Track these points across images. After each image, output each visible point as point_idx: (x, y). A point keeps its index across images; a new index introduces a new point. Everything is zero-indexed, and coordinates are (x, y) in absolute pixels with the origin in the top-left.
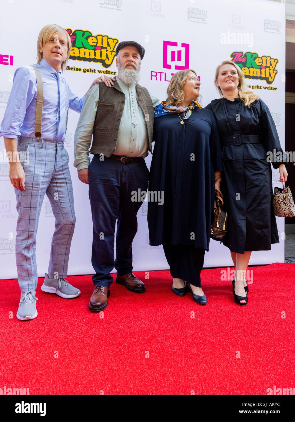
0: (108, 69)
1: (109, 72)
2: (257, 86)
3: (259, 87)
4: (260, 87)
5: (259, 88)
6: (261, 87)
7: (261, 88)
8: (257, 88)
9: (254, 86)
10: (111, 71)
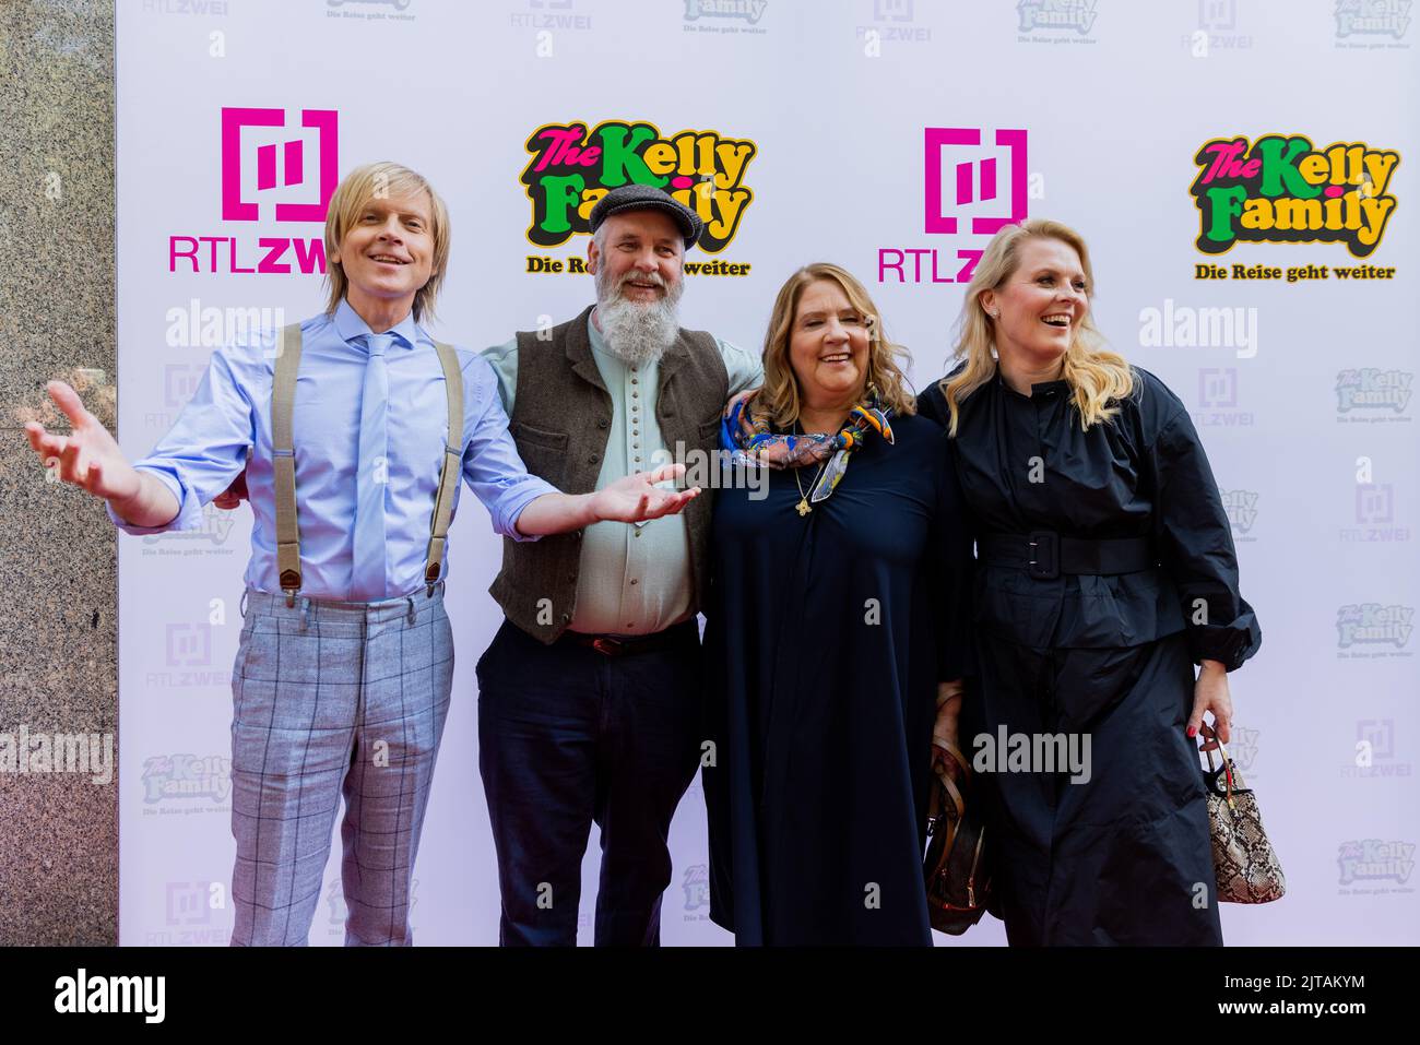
0: (721, 256)
1: (724, 265)
2: (1310, 267)
3: (1316, 271)
4: (1320, 274)
5: (1317, 277)
6: (1324, 270)
7: (1327, 273)
8: (1310, 277)
9: (1295, 271)
10: (730, 262)
